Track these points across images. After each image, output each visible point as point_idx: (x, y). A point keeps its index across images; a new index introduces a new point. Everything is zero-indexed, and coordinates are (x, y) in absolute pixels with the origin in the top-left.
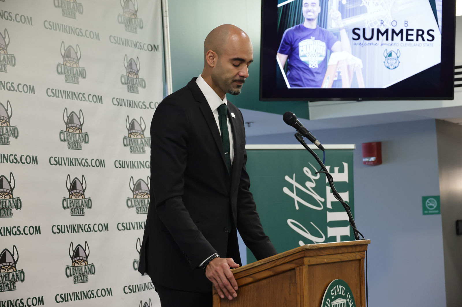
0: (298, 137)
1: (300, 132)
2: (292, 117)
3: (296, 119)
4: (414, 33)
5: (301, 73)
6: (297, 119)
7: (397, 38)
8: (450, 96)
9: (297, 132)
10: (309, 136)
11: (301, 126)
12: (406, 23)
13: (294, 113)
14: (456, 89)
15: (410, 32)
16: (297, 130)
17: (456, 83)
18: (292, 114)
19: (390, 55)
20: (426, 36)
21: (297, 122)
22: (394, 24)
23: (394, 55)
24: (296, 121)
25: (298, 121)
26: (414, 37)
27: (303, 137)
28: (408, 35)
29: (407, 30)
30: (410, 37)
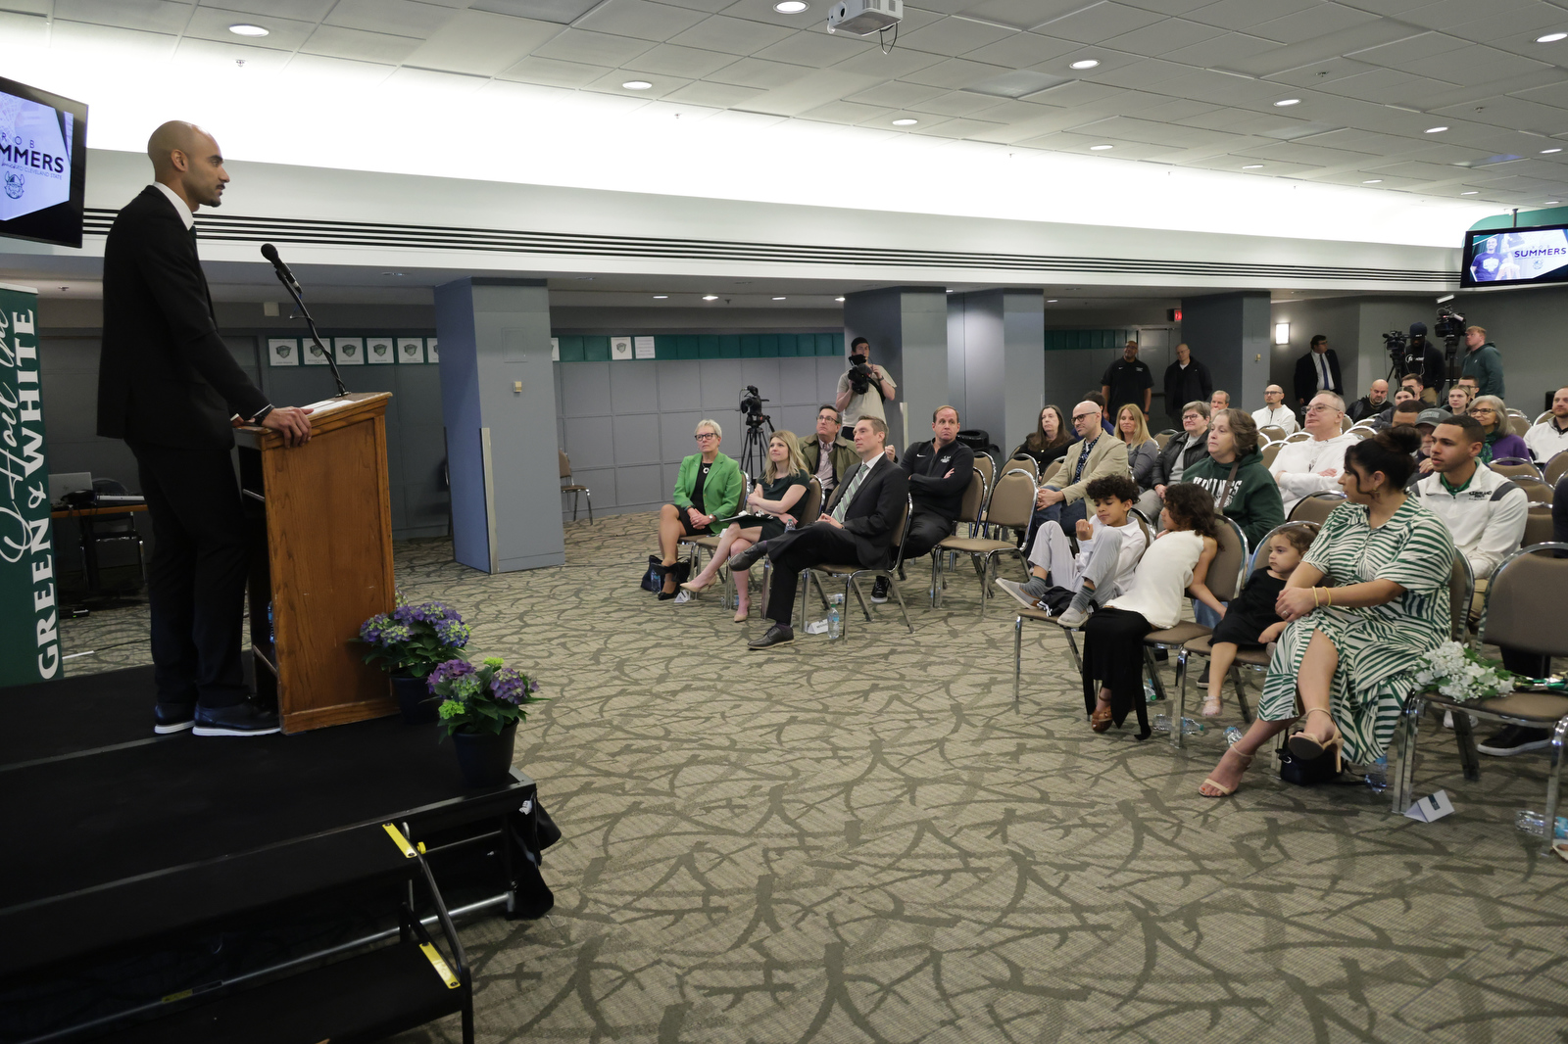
4: (41, 157)
7: (21, 161)
8: (78, 244)
12: (32, 143)
14: (84, 236)
15: (36, 156)
17: (85, 228)
19: (12, 180)
20: (53, 164)
22: (18, 141)
23: (16, 180)
26: (40, 163)
28: (33, 159)
29: (33, 153)
30: (36, 162)
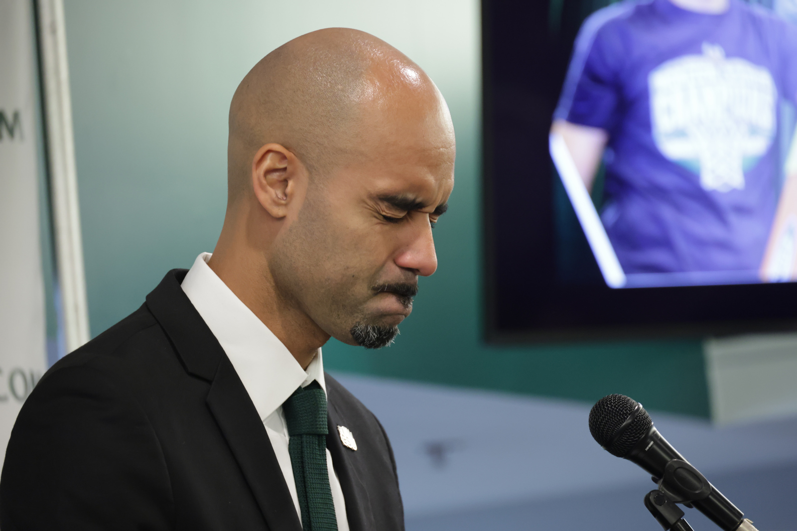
0: (661, 509)
1: (668, 484)
2: (628, 421)
3: (650, 428)
5: (667, 213)
6: (654, 429)
9: (656, 486)
10: (708, 500)
11: (672, 458)
13: (638, 401)
16: (654, 480)
18: (632, 406)
21: (655, 443)
24: (647, 436)
25: (657, 436)
27: (681, 506)
